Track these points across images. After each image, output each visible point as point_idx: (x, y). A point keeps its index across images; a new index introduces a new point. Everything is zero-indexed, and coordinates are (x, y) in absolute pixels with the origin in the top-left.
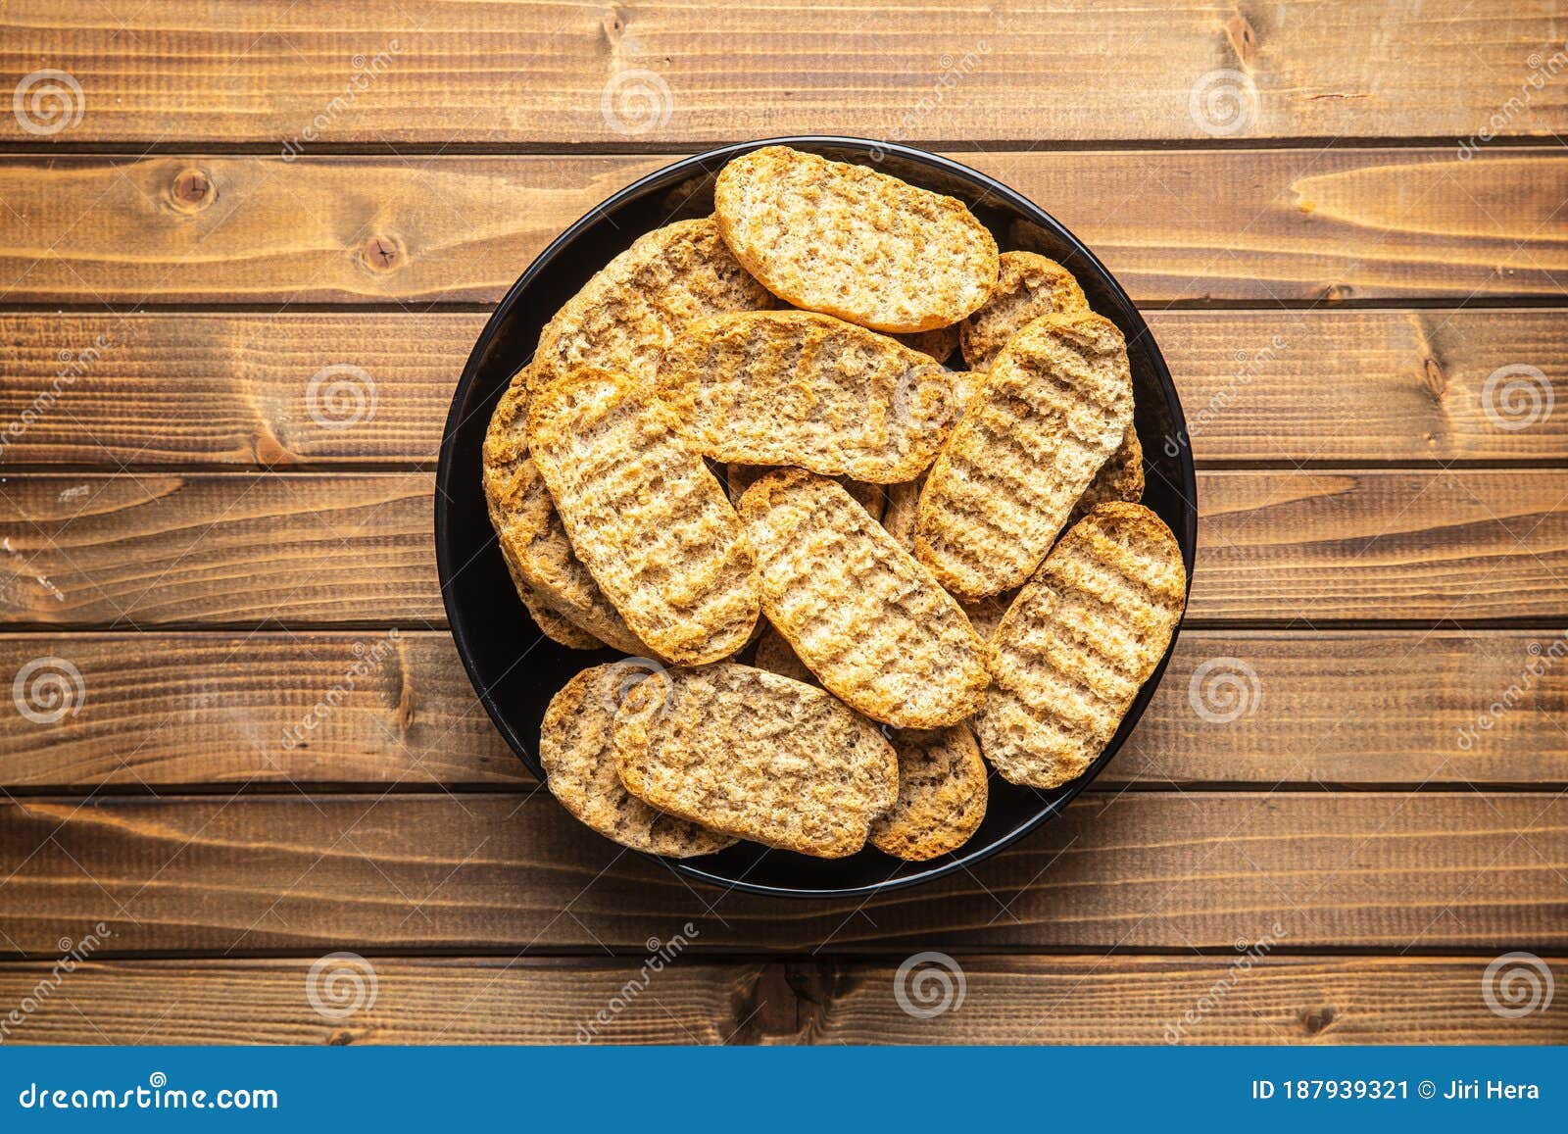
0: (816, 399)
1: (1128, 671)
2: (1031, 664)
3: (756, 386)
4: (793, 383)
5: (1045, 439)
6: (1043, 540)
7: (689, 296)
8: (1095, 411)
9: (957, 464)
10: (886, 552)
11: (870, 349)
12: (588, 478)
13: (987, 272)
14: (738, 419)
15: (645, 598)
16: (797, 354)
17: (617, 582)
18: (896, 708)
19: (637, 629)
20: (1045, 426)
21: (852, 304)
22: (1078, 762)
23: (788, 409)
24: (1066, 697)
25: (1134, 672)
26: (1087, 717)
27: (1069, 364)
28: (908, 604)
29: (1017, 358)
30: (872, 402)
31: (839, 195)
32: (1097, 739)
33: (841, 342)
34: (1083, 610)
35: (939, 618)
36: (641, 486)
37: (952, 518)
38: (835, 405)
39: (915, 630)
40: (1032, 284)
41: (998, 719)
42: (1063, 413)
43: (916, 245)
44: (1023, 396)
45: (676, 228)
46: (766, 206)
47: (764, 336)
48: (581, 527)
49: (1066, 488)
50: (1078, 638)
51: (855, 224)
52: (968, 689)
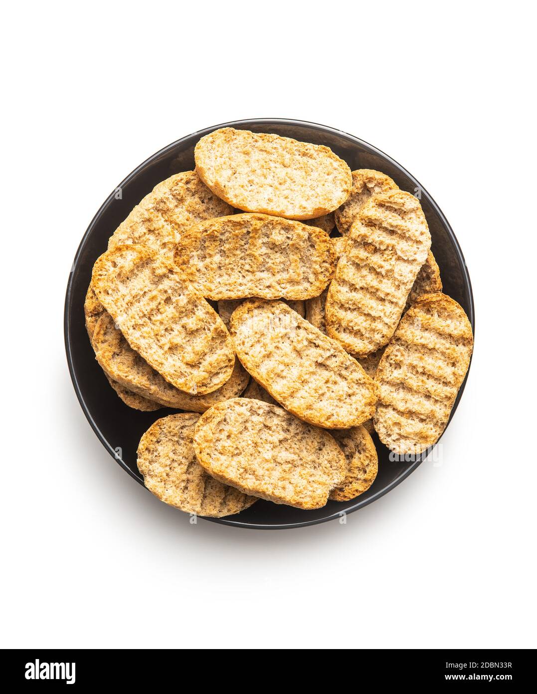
0: (261, 259)
1: (450, 382)
2: (399, 389)
3: (228, 257)
4: (248, 253)
5: (386, 263)
6: (395, 316)
7: (186, 214)
8: (410, 243)
9: (342, 284)
10: (314, 336)
11: (287, 229)
12: (131, 303)
13: (346, 183)
14: (221, 276)
15: (172, 362)
16: (248, 237)
17: (156, 357)
18: (328, 418)
19: (171, 380)
20: (385, 256)
21: (275, 207)
22: (432, 436)
23: (247, 267)
24: (420, 403)
25: (452, 382)
26: (432, 411)
27: (391, 219)
28: (328, 363)
29: (363, 221)
30: (291, 257)
31: (262, 150)
32: (440, 422)
33: (271, 227)
34: (420, 355)
35: (346, 369)
36: (160, 304)
37: (344, 313)
38: (272, 261)
39: (334, 376)
40: (370, 185)
41: (385, 422)
42: (393, 247)
43: (306, 172)
44: (370, 241)
45: (175, 177)
46: (222, 160)
47: (229, 230)
48: (131, 330)
49: (402, 287)
50: (420, 370)
51: (272, 165)
52: (366, 405)
